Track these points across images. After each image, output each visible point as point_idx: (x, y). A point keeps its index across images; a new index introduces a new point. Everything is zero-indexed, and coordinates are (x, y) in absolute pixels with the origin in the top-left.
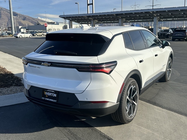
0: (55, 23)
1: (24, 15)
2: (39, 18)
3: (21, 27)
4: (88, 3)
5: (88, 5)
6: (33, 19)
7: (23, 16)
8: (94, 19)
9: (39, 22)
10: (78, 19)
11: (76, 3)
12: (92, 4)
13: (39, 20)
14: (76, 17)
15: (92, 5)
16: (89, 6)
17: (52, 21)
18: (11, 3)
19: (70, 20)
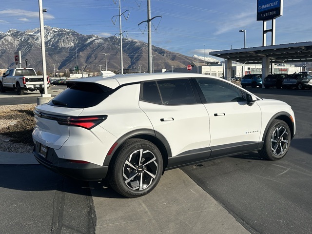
0: (219, 63)
1: (174, 52)
2: (195, 56)
3: (165, 70)
4: (265, 29)
5: (264, 32)
6: (186, 57)
7: (171, 53)
8: (267, 56)
9: (193, 62)
10: (241, 57)
11: (241, 31)
12: (272, 30)
13: (195, 59)
14: (237, 53)
15: (271, 32)
16: (265, 35)
17: (215, 60)
18: (150, 36)
19: (228, 59)
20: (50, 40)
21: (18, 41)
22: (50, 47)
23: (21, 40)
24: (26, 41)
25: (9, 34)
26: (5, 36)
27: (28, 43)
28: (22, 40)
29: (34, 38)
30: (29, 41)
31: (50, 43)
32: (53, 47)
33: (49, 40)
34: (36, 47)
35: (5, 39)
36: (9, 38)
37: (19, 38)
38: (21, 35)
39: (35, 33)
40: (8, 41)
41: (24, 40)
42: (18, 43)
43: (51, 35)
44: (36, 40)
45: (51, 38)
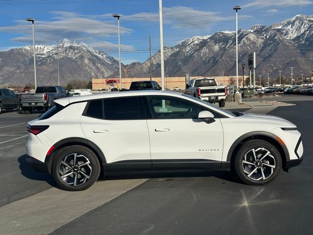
20: (304, 33)
21: (263, 38)
22: (303, 42)
23: (266, 37)
24: (272, 38)
25: (252, 31)
26: (247, 34)
27: (275, 41)
28: (268, 37)
29: (282, 33)
30: (276, 38)
31: (303, 37)
32: (307, 43)
33: (302, 34)
34: (285, 45)
35: (247, 38)
36: (252, 37)
37: (263, 35)
38: (267, 31)
39: (284, 26)
40: (250, 40)
41: (270, 37)
42: (263, 40)
43: (306, 26)
44: (285, 35)
45: (305, 31)
